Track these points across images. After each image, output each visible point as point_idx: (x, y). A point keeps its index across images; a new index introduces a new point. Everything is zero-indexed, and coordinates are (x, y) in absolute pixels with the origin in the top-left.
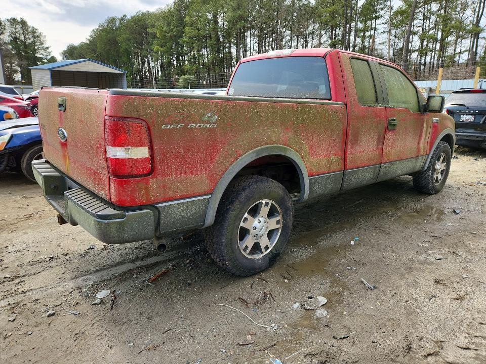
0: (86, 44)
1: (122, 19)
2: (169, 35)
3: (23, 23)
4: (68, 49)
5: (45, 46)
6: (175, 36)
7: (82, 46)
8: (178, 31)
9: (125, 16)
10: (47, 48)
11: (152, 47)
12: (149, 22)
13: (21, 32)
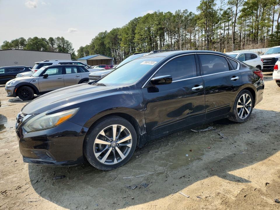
0: (89, 46)
1: (105, 33)
2: (128, 39)
3: (63, 39)
4: (80, 49)
5: (72, 48)
6: (130, 39)
7: (87, 47)
8: (132, 37)
9: (106, 31)
10: (73, 49)
11: (120, 45)
12: (119, 33)
13: (62, 43)
